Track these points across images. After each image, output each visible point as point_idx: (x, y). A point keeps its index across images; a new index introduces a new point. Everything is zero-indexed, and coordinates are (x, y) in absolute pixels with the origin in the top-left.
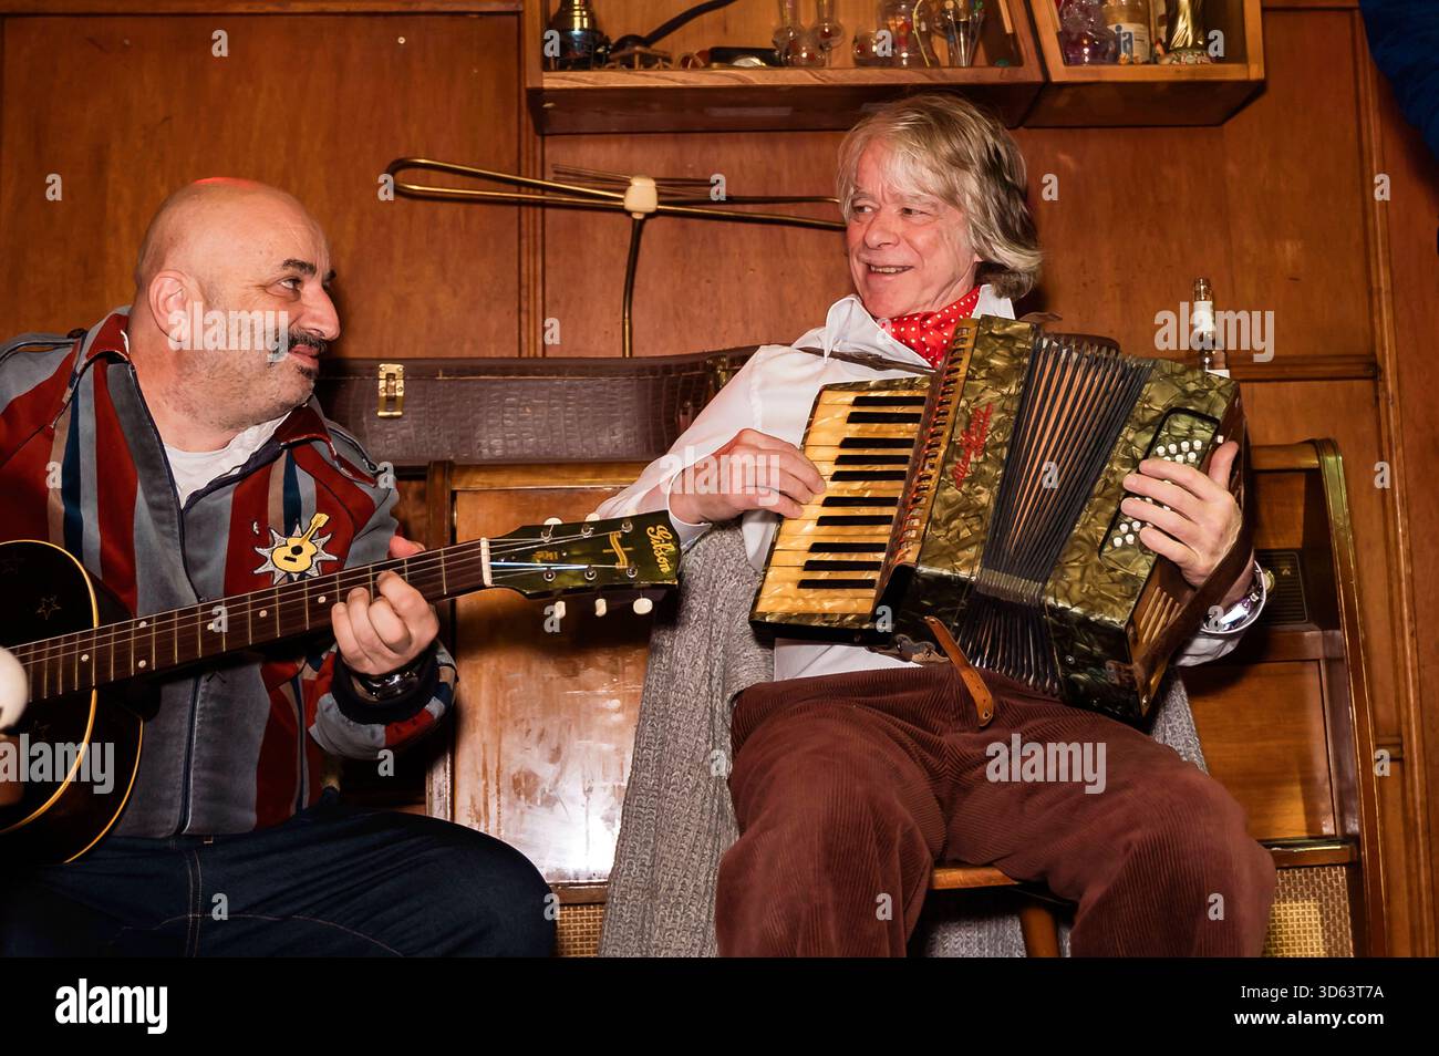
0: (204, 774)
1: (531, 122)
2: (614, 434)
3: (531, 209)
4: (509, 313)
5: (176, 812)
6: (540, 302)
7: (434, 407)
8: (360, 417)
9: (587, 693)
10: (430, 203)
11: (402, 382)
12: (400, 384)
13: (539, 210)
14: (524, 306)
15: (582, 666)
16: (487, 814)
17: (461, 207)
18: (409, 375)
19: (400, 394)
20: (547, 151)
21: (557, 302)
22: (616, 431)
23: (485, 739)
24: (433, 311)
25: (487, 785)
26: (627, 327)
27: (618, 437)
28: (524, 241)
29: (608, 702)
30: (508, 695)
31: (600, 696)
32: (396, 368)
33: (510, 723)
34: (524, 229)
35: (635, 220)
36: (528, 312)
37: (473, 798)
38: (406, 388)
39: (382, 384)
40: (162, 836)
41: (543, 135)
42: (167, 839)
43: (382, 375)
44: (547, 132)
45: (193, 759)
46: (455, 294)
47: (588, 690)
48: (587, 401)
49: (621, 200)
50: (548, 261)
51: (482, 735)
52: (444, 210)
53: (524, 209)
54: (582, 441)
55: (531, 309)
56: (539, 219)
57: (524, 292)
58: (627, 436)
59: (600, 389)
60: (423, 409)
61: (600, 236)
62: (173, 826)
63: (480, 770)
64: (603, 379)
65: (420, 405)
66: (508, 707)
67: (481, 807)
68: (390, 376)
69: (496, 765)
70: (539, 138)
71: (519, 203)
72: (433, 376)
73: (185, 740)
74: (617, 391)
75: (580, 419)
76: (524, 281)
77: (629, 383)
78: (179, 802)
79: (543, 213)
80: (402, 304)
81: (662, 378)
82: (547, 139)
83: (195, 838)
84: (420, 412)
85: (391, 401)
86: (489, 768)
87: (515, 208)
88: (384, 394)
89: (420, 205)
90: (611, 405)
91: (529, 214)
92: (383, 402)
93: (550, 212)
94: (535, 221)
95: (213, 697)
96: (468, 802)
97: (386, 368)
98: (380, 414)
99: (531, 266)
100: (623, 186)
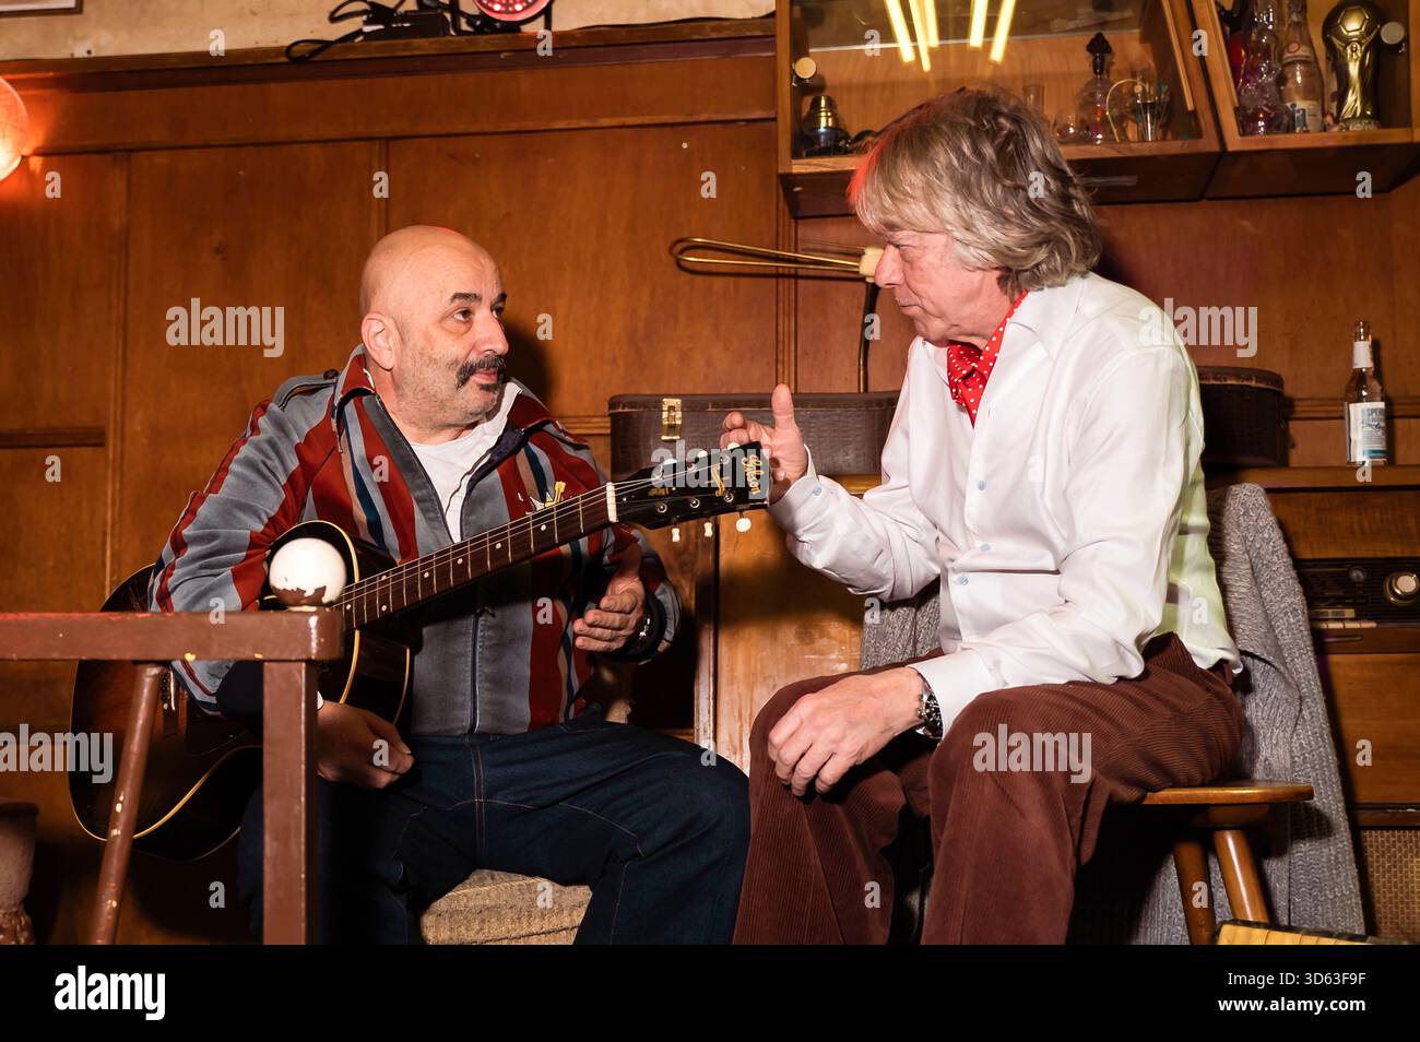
0: (487, 685)
1: (786, 209)
2: (847, 455)
3: (786, 280)
4: (768, 364)
5: (468, 712)
6: (793, 354)
7: (705, 433)
8: (648, 441)
9: (822, 657)
10: (707, 278)
11: (680, 413)
12: (679, 415)
13: (793, 281)
14: (780, 357)
15: (817, 636)
16: (741, 748)
17: (731, 280)
18: (686, 408)
19: (678, 422)
20: (800, 232)
21: (807, 354)
22: (849, 452)
23: (740, 690)
24: (709, 363)
25: (742, 726)
26: (862, 373)
27: (850, 457)
28: (781, 305)
29: (837, 665)
30: (759, 656)
31: (831, 660)
32: (676, 402)
33: (760, 679)
34: (781, 296)
35: (868, 283)
36: (783, 362)
37: (730, 736)
38: (683, 418)
39: (665, 415)
40: (459, 732)
41: (796, 218)
42: (462, 736)
43: (665, 408)
44: (799, 214)
45: (477, 674)
46: (726, 348)
47: (822, 654)
48: (826, 428)
49: (857, 267)
50: (800, 320)
51: (738, 687)
52: (718, 282)
53: (781, 280)
54: (822, 459)
55: (786, 359)
56: (793, 287)
57: (780, 347)
58: (857, 456)
59: (836, 418)
60: (696, 434)
61: (842, 301)
62: (467, 724)
63: (736, 714)
64: (838, 411)
65: (693, 432)
66: (759, 666)
67: (737, 742)
68: (671, 408)
69: (749, 711)
70: (793, 221)
71: (778, 276)
72: (703, 409)
73: (470, 659)
74: (850, 420)
75: (820, 442)
76: (781, 338)
77: (860, 413)
78: (469, 704)
79: (796, 284)
80: (685, 357)
81: (887, 409)
82: (799, 221)
83: (483, 735)
84: (695, 437)
85: (672, 428)
86: (743, 712)
87: (773, 281)
88: (667, 423)
89: (699, 278)
90: (844, 432)
91: (784, 284)
92: (665, 429)
93: (801, 283)
94: (789, 289)
95: (490, 628)
96: (727, 738)
97: (668, 402)
98: (664, 438)
99: (786, 324)
100: (859, 255)
